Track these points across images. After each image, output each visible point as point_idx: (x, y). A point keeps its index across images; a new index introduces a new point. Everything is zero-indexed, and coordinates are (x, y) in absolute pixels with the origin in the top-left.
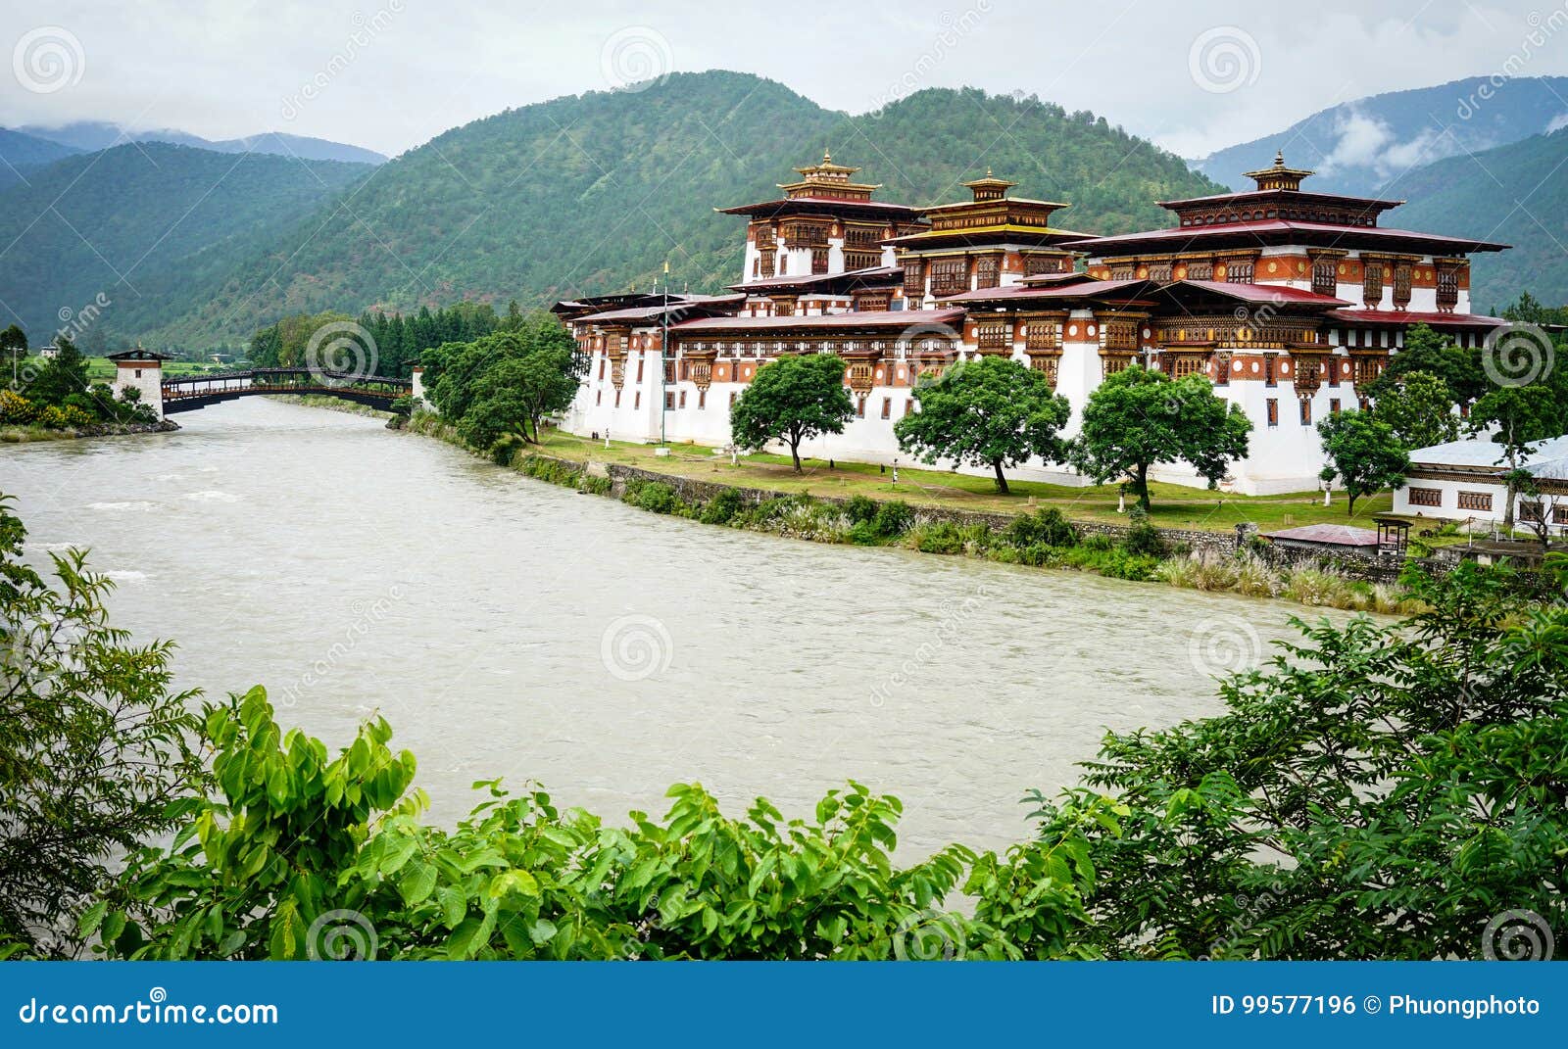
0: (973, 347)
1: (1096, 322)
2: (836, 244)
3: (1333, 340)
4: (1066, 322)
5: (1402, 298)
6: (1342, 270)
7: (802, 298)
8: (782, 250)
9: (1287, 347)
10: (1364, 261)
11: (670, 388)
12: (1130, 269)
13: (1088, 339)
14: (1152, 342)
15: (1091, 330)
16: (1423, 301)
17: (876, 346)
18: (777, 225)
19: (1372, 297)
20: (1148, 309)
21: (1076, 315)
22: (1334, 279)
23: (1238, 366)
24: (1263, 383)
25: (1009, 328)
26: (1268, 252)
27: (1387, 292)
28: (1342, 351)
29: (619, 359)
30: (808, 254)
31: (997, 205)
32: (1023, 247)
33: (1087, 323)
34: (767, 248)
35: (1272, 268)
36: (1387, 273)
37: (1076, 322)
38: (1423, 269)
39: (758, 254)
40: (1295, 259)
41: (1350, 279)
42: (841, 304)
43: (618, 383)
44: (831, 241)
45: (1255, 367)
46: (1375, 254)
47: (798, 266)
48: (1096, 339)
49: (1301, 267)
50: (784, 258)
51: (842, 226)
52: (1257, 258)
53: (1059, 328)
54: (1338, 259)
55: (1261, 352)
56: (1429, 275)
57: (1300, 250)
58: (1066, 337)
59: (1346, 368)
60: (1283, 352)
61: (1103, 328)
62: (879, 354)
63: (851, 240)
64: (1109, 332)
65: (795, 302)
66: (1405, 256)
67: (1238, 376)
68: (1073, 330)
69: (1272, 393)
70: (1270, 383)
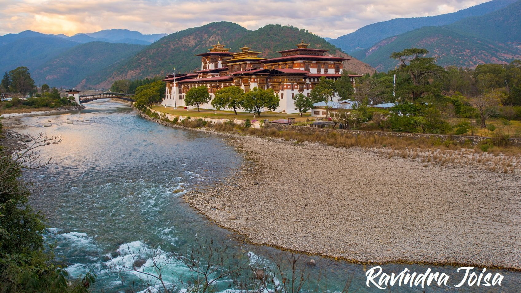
0: (234, 84)
1: (257, 78)
2: (220, 62)
3: (307, 80)
4: (251, 78)
5: (326, 71)
6: (312, 65)
7: (208, 74)
8: (208, 64)
9: (296, 82)
10: (317, 63)
11: (180, 95)
12: (271, 66)
13: (255, 82)
14: (269, 82)
15: (256, 80)
16: (331, 71)
17: (218, 84)
18: (207, 58)
19: (319, 71)
20: (268, 75)
21: (253, 76)
22: (310, 67)
23: (285, 87)
24: (291, 90)
25: (241, 80)
26: (295, 62)
27: (323, 70)
28: (310, 83)
29: (171, 89)
30: (214, 64)
31: (246, 53)
32: (251, 62)
33: (255, 78)
34: (205, 63)
35: (296, 65)
36: (323, 66)
37: (253, 78)
38: (331, 64)
39: (204, 65)
40: (300, 63)
41: (313, 67)
42: (217, 75)
43: (171, 94)
44: (219, 61)
45: (289, 87)
46: (320, 62)
47: (212, 67)
48: (257, 82)
49: (302, 65)
50: (209, 65)
51: (221, 58)
52: (293, 63)
53: (249, 80)
54: (311, 63)
55: (290, 83)
56: (333, 66)
57: (302, 61)
58: (251, 81)
59: (311, 86)
60: (295, 83)
61: (258, 79)
62: (218, 86)
63: (223, 60)
64: (259, 80)
65: (207, 75)
66: (326, 62)
67: (285, 89)
68: (252, 80)
69: (293, 92)
70: (293, 90)
